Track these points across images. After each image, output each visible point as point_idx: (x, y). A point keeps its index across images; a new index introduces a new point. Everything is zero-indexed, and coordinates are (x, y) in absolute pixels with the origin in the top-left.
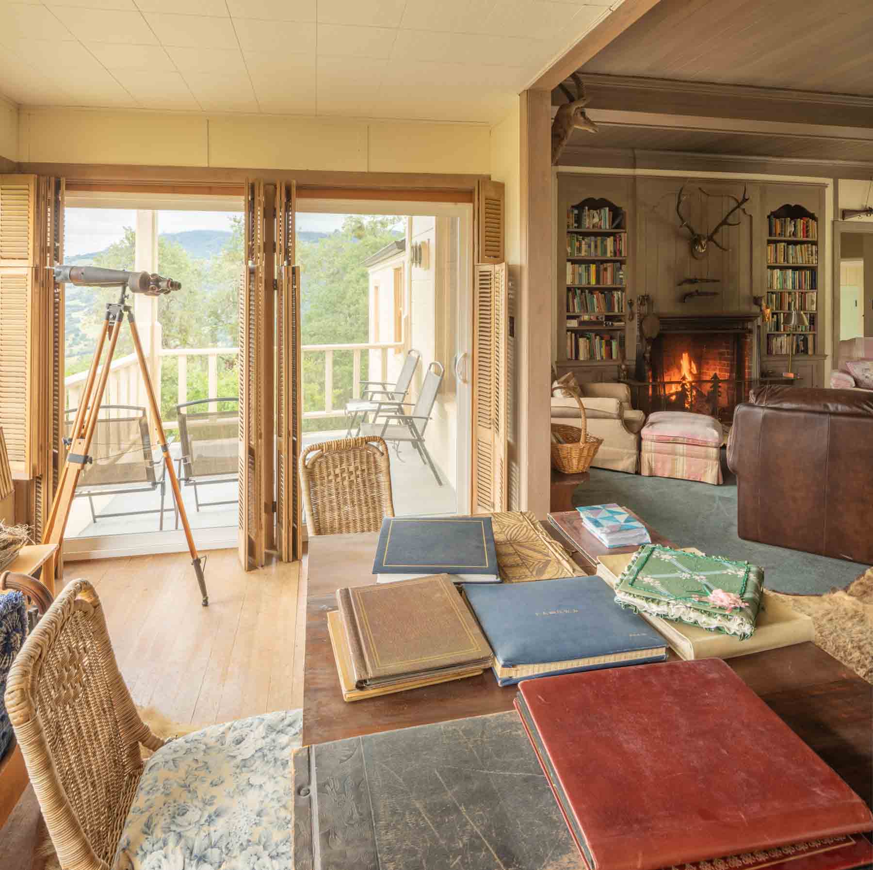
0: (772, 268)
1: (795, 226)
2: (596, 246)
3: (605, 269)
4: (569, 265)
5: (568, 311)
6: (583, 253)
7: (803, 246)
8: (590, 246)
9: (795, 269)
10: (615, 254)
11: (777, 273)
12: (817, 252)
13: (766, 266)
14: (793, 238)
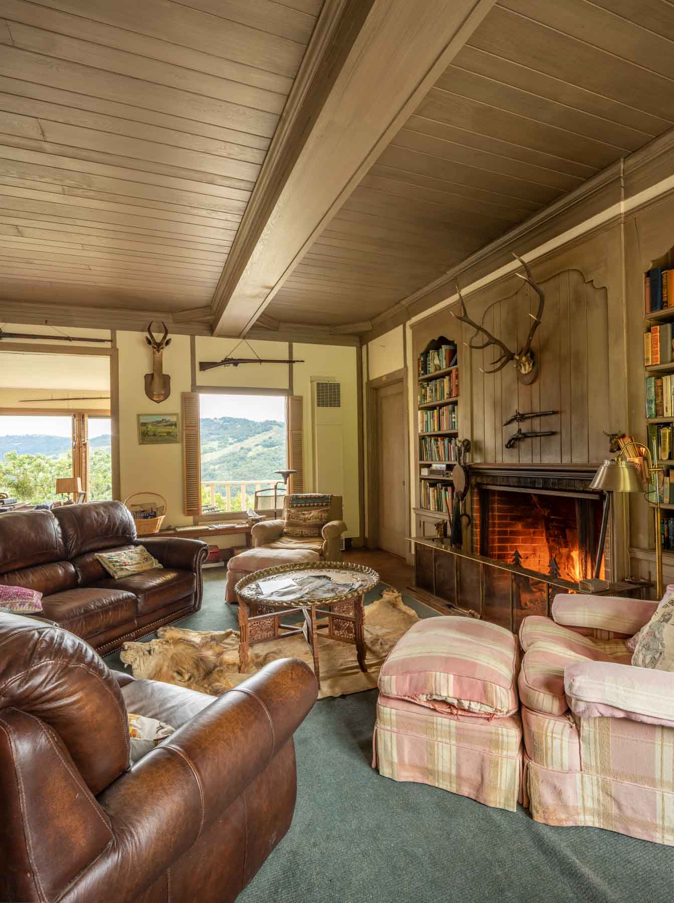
0: (659, 374)
2: (436, 390)
3: (444, 414)
4: (419, 412)
5: (421, 459)
6: (429, 400)
8: (432, 390)
10: (450, 394)
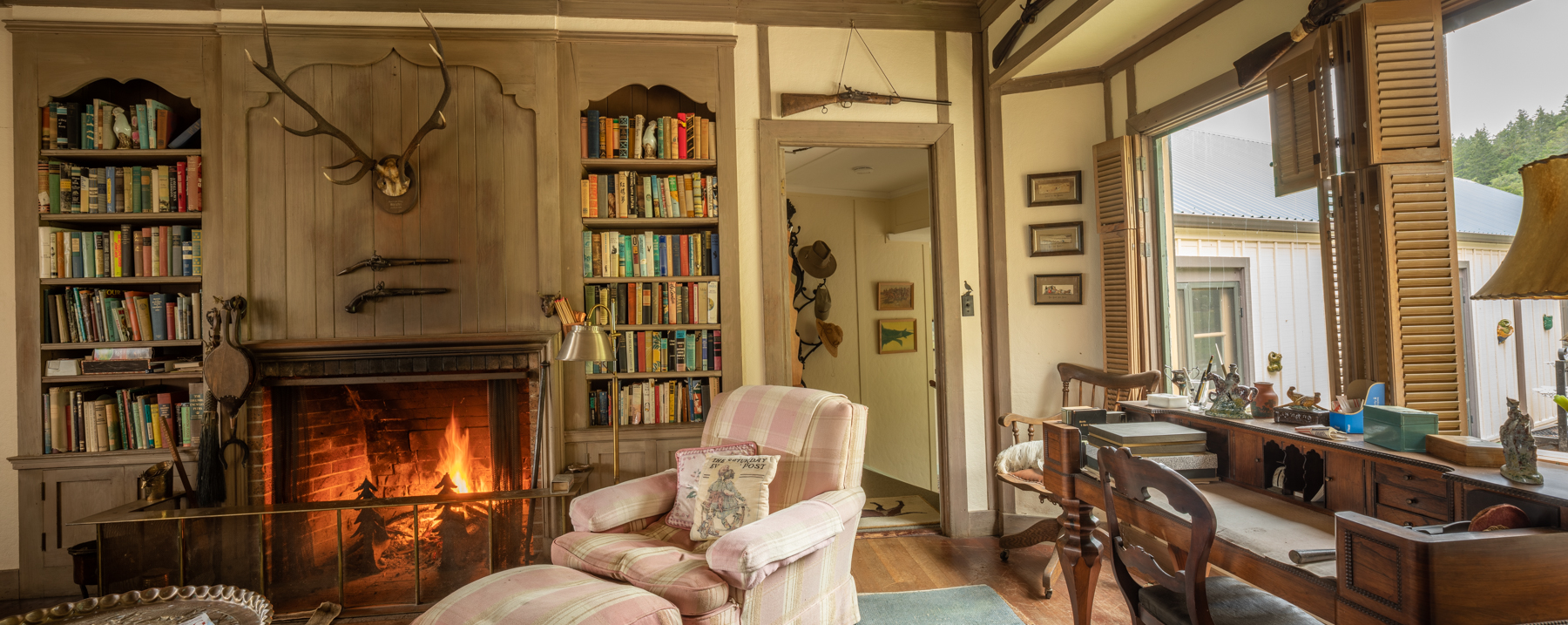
0: (597, 229)
1: (656, 134)
2: (120, 189)
3: (148, 242)
4: (45, 235)
5: (48, 339)
6: (84, 206)
7: (680, 177)
8: (102, 186)
9: (661, 230)
10: (173, 204)
11: (612, 240)
12: (716, 191)
13: (578, 225)
14: (651, 161)
